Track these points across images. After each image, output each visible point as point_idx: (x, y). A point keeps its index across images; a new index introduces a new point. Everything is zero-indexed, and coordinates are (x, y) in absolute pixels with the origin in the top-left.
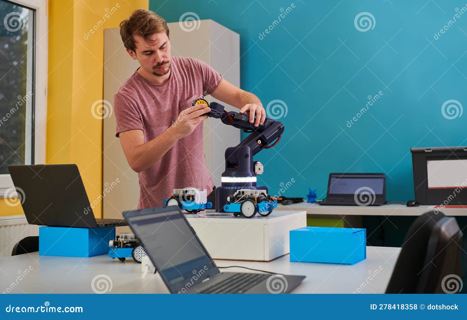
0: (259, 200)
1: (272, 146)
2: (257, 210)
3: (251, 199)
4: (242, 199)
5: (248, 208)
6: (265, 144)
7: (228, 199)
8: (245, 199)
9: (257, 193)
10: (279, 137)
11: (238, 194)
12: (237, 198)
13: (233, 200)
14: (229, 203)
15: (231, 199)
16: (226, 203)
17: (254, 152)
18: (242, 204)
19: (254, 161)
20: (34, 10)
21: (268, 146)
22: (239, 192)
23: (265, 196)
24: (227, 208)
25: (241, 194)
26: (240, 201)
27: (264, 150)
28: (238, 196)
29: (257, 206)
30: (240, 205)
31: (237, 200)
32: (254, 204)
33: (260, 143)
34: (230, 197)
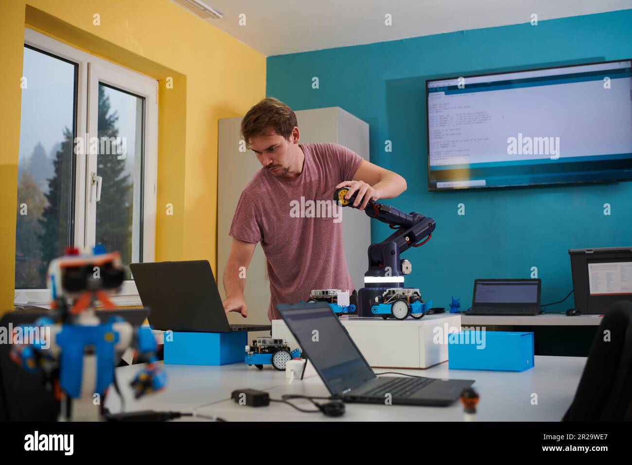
0: (412, 300)
1: (422, 244)
2: (410, 311)
3: (404, 299)
4: (392, 300)
5: (400, 309)
6: (413, 241)
7: (377, 299)
8: (397, 299)
9: (410, 293)
10: (430, 235)
11: (388, 294)
13: (382, 301)
14: (377, 304)
15: (379, 300)
16: (374, 304)
18: (393, 304)
19: (401, 259)
20: (143, 98)
21: (417, 244)
22: (389, 291)
23: (418, 295)
24: (375, 310)
25: (392, 293)
26: (390, 301)
27: (412, 248)
28: (388, 296)
29: (411, 306)
30: (391, 305)
31: (387, 300)
32: (407, 304)
33: (408, 240)
34: (379, 298)
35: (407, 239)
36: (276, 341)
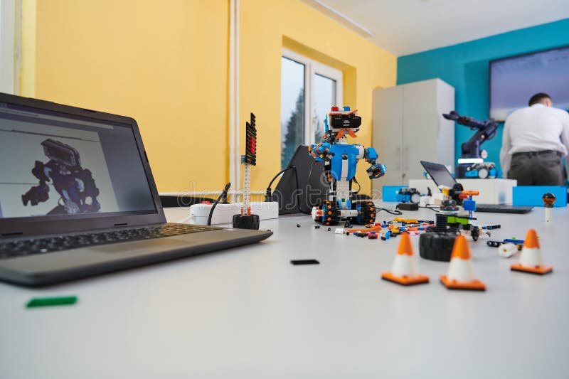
0: (490, 168)
1: (492, 138)
2: (489, 174)
3: (485, 168)
5: (483, 173)
6: (487, 137)
7: (468, 169)
8: (481, 168)
9: (489, 164)
10: (495, 133)
12: (474, 168)
13: (471, 169)
16: (467, 171)
17: (481, 143)
18: (479, 171)
24: (467, 174)
25: (477, 165)
29: (489, 172)
30: (477, 171)
32: (487, 171)
35: (483, 137)
36: (412, 189)
